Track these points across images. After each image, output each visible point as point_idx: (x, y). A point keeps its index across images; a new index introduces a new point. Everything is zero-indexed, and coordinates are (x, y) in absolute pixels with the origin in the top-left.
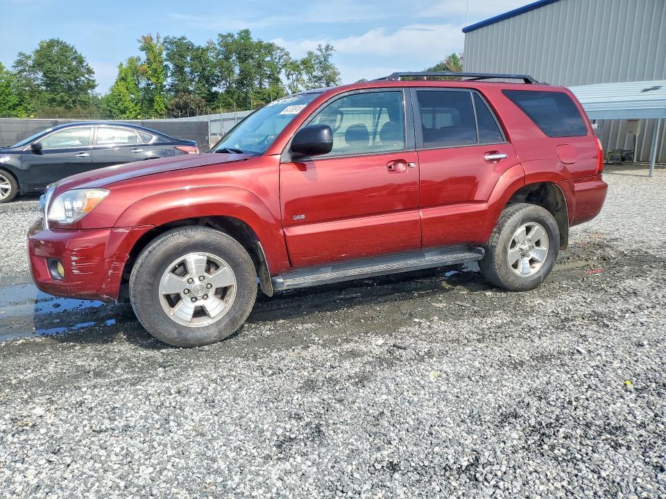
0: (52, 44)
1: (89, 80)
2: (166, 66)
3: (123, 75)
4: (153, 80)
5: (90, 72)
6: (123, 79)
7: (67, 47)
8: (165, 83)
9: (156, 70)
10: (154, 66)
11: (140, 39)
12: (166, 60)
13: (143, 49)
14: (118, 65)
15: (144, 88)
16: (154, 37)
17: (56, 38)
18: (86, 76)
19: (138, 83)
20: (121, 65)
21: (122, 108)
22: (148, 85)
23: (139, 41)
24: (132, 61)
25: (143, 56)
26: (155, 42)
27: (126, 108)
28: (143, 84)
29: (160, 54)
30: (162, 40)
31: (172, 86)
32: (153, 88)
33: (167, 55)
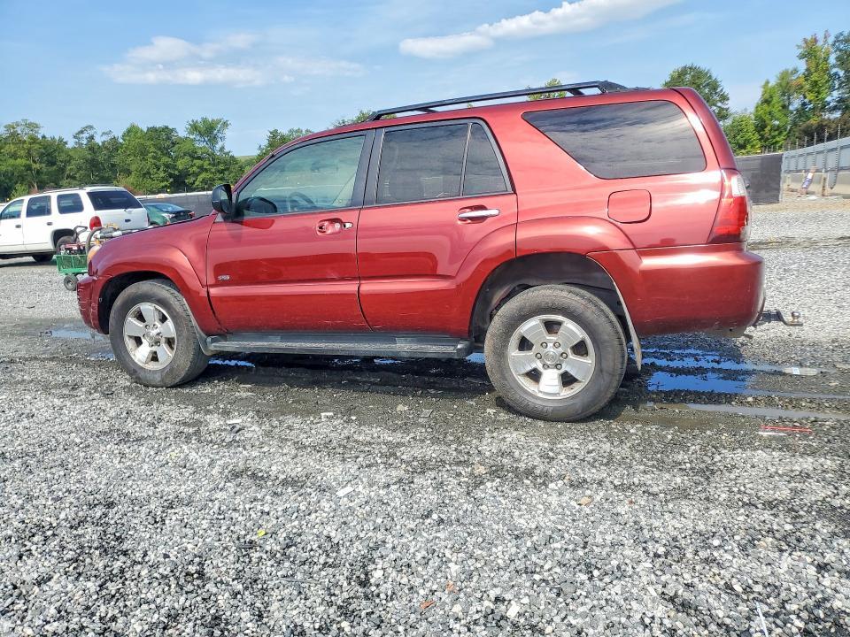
0: (682, 73)
1: (721, 109)
2: (836, 74)
3: (767, 96)
4: (810, 96)
5: (724, 98)
6: (767, 101)
7: (701, 72)
8: (829, 99)
9: (816, 82)
10: (814, 77)
11: (801, 43)
12: (834, 66)
13: (802, 57)
14: (763, 83)
15: (797, 110)
16: (820, 37)
17: (689, 65)
18: (719, 104)
19: (789, 104)
20: (768, 82)
21: (741, 142)
22: (804, 104)
23: (799, 47)
24: (784, 75)
25: (802, 66)
26: (820, 44)
27: (748, 141)
28: (796, 104)
29: (826, 59)
30: (831, 40)
31: (838, 102)
32: (810, 109)
33: (838, 58)
